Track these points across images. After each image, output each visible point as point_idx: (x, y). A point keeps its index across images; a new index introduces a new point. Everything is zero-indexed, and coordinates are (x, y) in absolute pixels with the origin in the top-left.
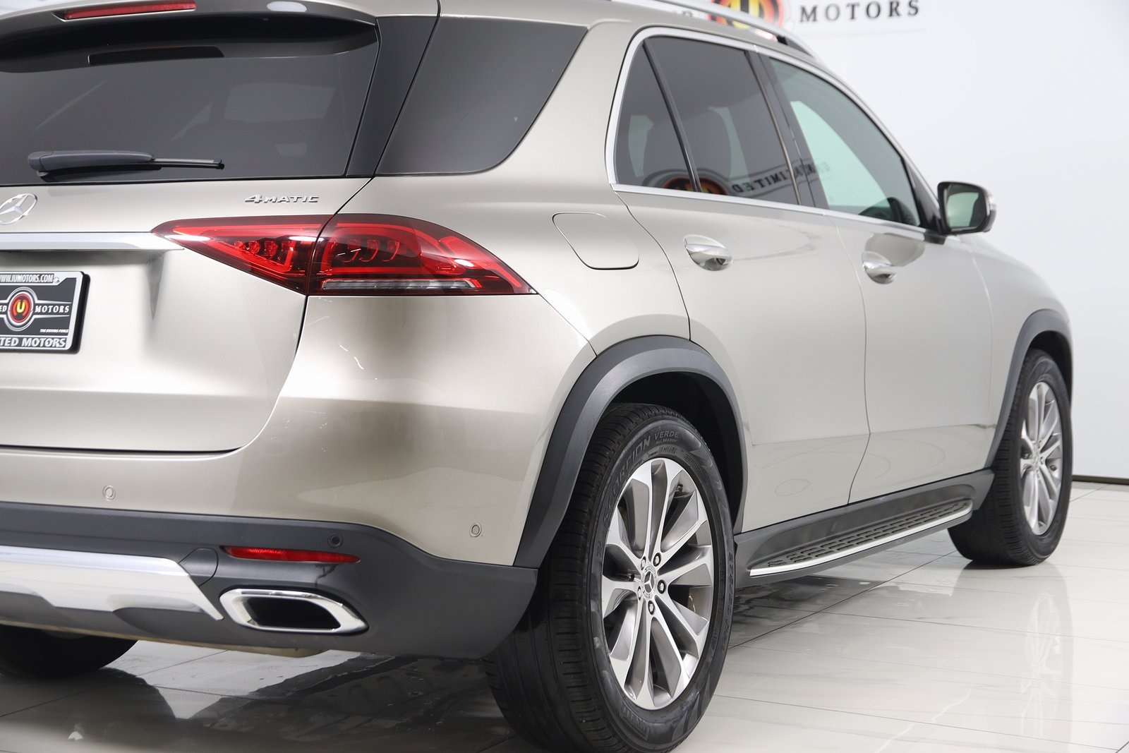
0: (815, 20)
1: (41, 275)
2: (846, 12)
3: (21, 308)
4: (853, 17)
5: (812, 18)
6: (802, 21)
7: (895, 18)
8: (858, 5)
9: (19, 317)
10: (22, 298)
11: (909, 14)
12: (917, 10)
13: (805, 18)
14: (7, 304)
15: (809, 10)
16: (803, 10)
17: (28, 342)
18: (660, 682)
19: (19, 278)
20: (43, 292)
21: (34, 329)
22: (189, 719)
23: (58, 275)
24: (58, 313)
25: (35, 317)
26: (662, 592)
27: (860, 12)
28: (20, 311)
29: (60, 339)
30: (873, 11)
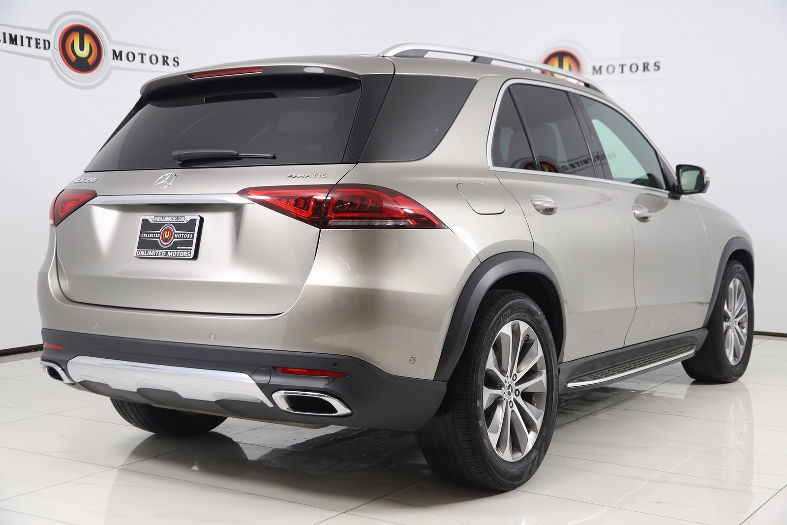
0: (601, 73)
1: (178, 217)
2: (618, 69)
3: (167, 235)
4: (622, 72)
5: (599, 72)
6: (593, 74)
7: (646, 72)
8: (625, 65)
9: (166, 240)
10: (168, 230)
11: (655, 70)
12: (659, 68)
13: (595, 73)
14: (160, 233)
15: (597, 68)
16: (594, 68)
17: (171, 253)
18: (516, 446)
19: (166, 219)
20: (179, 226)
21: (174, 247)
22: (256, 461)
23: (187, 217)
24: (187, 238)
25: (174, 240)
26: (517, 396)
27: (626, 69)
28: (166, 237)
29: (187, 252)
30: (634, 68)
